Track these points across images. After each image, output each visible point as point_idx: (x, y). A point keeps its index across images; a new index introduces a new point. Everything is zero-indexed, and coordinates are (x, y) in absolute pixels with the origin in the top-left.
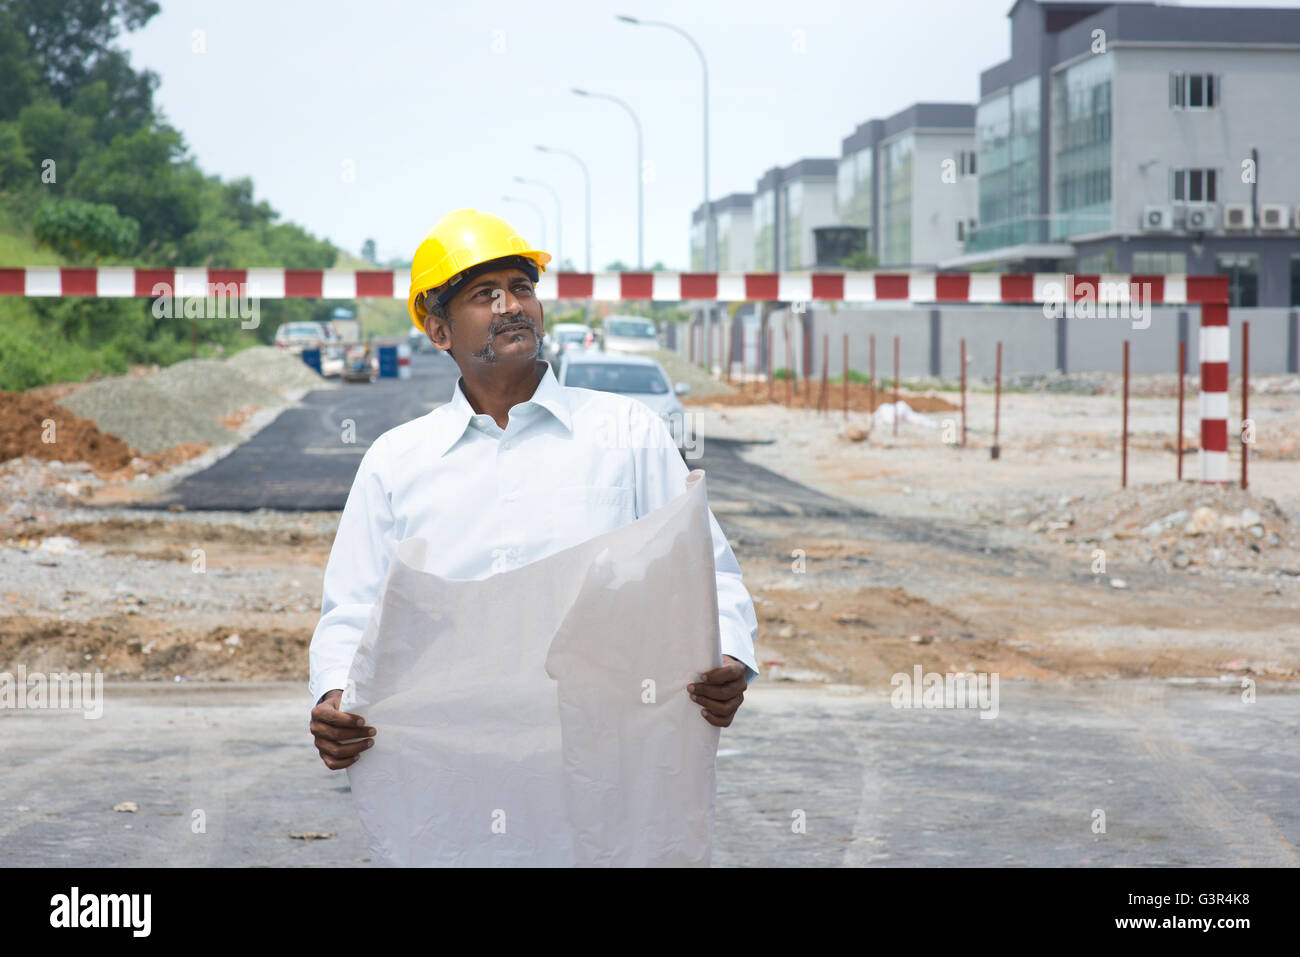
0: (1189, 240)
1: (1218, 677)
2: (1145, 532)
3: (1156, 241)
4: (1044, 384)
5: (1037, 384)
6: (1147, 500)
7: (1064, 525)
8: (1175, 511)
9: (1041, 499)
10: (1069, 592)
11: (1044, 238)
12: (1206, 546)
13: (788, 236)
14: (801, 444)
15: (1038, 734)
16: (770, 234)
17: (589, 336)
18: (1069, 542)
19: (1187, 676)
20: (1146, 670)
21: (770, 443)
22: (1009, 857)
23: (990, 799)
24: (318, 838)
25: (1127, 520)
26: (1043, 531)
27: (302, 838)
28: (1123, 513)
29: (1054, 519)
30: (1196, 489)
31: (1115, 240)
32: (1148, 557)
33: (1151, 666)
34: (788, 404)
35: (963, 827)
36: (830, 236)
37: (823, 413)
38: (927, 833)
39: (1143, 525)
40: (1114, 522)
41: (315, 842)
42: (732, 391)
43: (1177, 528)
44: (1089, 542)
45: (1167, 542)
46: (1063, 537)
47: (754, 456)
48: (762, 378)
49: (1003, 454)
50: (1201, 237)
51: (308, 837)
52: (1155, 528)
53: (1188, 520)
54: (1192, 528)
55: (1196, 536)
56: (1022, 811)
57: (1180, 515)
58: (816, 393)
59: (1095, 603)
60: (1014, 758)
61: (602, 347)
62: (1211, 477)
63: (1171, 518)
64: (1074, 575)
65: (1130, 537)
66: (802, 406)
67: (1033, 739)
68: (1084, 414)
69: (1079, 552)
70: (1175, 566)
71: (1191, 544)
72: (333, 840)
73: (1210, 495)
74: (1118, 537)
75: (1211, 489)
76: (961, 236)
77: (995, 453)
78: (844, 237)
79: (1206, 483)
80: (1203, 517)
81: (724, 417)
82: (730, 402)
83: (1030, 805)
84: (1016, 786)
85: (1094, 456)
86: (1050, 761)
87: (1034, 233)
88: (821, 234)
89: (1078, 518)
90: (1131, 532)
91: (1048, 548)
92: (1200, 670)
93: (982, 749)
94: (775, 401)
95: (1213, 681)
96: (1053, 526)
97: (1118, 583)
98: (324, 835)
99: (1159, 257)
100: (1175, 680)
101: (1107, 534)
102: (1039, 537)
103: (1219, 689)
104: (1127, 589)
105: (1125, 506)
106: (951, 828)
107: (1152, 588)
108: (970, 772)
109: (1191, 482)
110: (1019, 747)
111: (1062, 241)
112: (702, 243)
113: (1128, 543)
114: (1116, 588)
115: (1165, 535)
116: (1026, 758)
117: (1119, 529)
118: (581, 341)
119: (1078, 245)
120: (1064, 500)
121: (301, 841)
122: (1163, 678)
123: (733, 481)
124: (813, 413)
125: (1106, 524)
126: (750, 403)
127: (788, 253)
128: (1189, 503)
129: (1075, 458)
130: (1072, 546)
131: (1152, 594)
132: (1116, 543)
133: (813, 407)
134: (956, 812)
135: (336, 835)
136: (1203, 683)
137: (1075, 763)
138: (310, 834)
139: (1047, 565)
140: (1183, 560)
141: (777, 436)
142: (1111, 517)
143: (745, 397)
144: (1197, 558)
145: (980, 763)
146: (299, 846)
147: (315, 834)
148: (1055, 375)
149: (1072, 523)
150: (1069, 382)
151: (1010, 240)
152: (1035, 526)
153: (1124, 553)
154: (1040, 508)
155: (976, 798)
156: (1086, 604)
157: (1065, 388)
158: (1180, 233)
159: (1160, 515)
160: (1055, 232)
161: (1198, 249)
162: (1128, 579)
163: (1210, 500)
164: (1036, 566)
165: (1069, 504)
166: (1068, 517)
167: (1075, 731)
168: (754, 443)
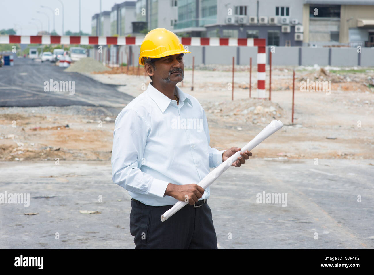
0: (239, 26)
1: (278, 158)
2: (243, 113)
3: (230, 27)
4: (199, 68)
5: (197, 68)
6: (243, 104)
7: (219, 111)
8: (251, 107)
9: (210, 103)
10: (227, 132)
11: (197, 25)
12: (260, 117)
13: (121, 24)
14: (134, 86)
15: (235, 177)
16: (116, 23)
17: (65, 53)
18: (221, 116)
19: (268, 157)
20: (256, 156)
21: (125, 85)
22: (246, 218)
23: (232, 199)
24: (33, 214)
25: (237, 109)
26: (213, 112)
27: (28, 215)
28: (236, 108)
29: (215, 109)
30: (256, 101)
31: (218, 26)
32: (245, 120)
33: (258, 154)
34: (127, 74)
35: (228, 208)
36: (137, 24)
37: (138, 76)
38: (218, 210)
39: (242, 111)
40: (233, 110)
41: (33, 216)
42: (110, 70)
43: (252, 112)
44: (227, 116)
45: (249, 116)
46: (219, 114)
47: (121, 89)
48: (118, 66)
49: (195, 89)
50: (242, 25)
51: (30, 214)
52: (245, 112)
53: (255, 109)
54: (256, 112)
55: (257, 114)
56: (243, 203)
57: (252, 108)
58: (135, 70)
59: (235, 135)
60: (232, 185)
61: (70, 56)
62: (260, 97)
63: (250, 109)
64: (226, 126)
65: (238, 115)
66: (131, 74)
67: (235, 178)
68: (212, 77)
69: (225, 119)
70: (253, 123)
71: (256, 117)
72: (38, 215)
73: (260, 102)
74: (235, 115)
75: (261, 100)
76: (172, 25)
77: (192, 89)
78: (141, 25)
79: (259, 99)
80: (259, 109)
81: (109, 78)
82: (110, 73)
83: (244, 201)
84: (237, 194)
85: (220, 90)
86: (243, 186)
87: (194, 24)
88: (134, 24)
89: (223, 109)
90: (239, 113)
91: (216, 118)
92: (272, 156)
93: (222, 182)
94: (123, 73)
95: (276, 159)
96: (215, 111)
97: (239, 129)
98: (35, 213)
99: (231, 31)
100: (266, 159)
101: (231, 114)
102: (212, 114)
103: (280, 162)
104: (242, 130)
105: (236, 106)
106: (224, 209)
107: (249, 130)
108: (221, 190)
109: (255, 98)
110: (231, 181)
111: (202, 26)
112: (95, 25)
113: (238, 116)
114: (239, 130)
115: (248, 114)
116: (236, 185)
117: (235, 112)
118: (62, 54)
119: (207, 28)
120: (217, 104)
121: (28, 216)
122: (262, 158)
123: (118, 97)
124: (135, 76)
125: (231, 111)
126: (116, 73)
127: (121, 29)
128: (255, 105)
129: (215, 90)
130: (222, 117)
131: (250, 132)
132: (234, 116)
133: (135, 74)
134: (223, 203)
135: (39, 213)
136: (274, 160)
137: (250, 186)
138: (30, 213)
139: (217, 123)
140: (255, 122)
141: (126, 83)
142: (232, 108)
143: (114, 71)
144: (259, 121)
145: (223, 187)
146: (28, 217)
147: (32, 213)
148: (202, 65)
149: (221, 110)
150: (206, 67)
151: (187, 25)
152: (210, 111)
153: (237, 119)
154: (211, 106)
155: (228, 198)
156: (232, 135)
157: (205, 69)
158: (236, 24)
159: (247, 108)
160: (200, 24)
161: (242, 29)
162: (242, 127)
163: (260, 104)
164: (214, 124)
165: (219, 105)
166: (219, 108)
167: (245, 176)
168: (120, 85)
